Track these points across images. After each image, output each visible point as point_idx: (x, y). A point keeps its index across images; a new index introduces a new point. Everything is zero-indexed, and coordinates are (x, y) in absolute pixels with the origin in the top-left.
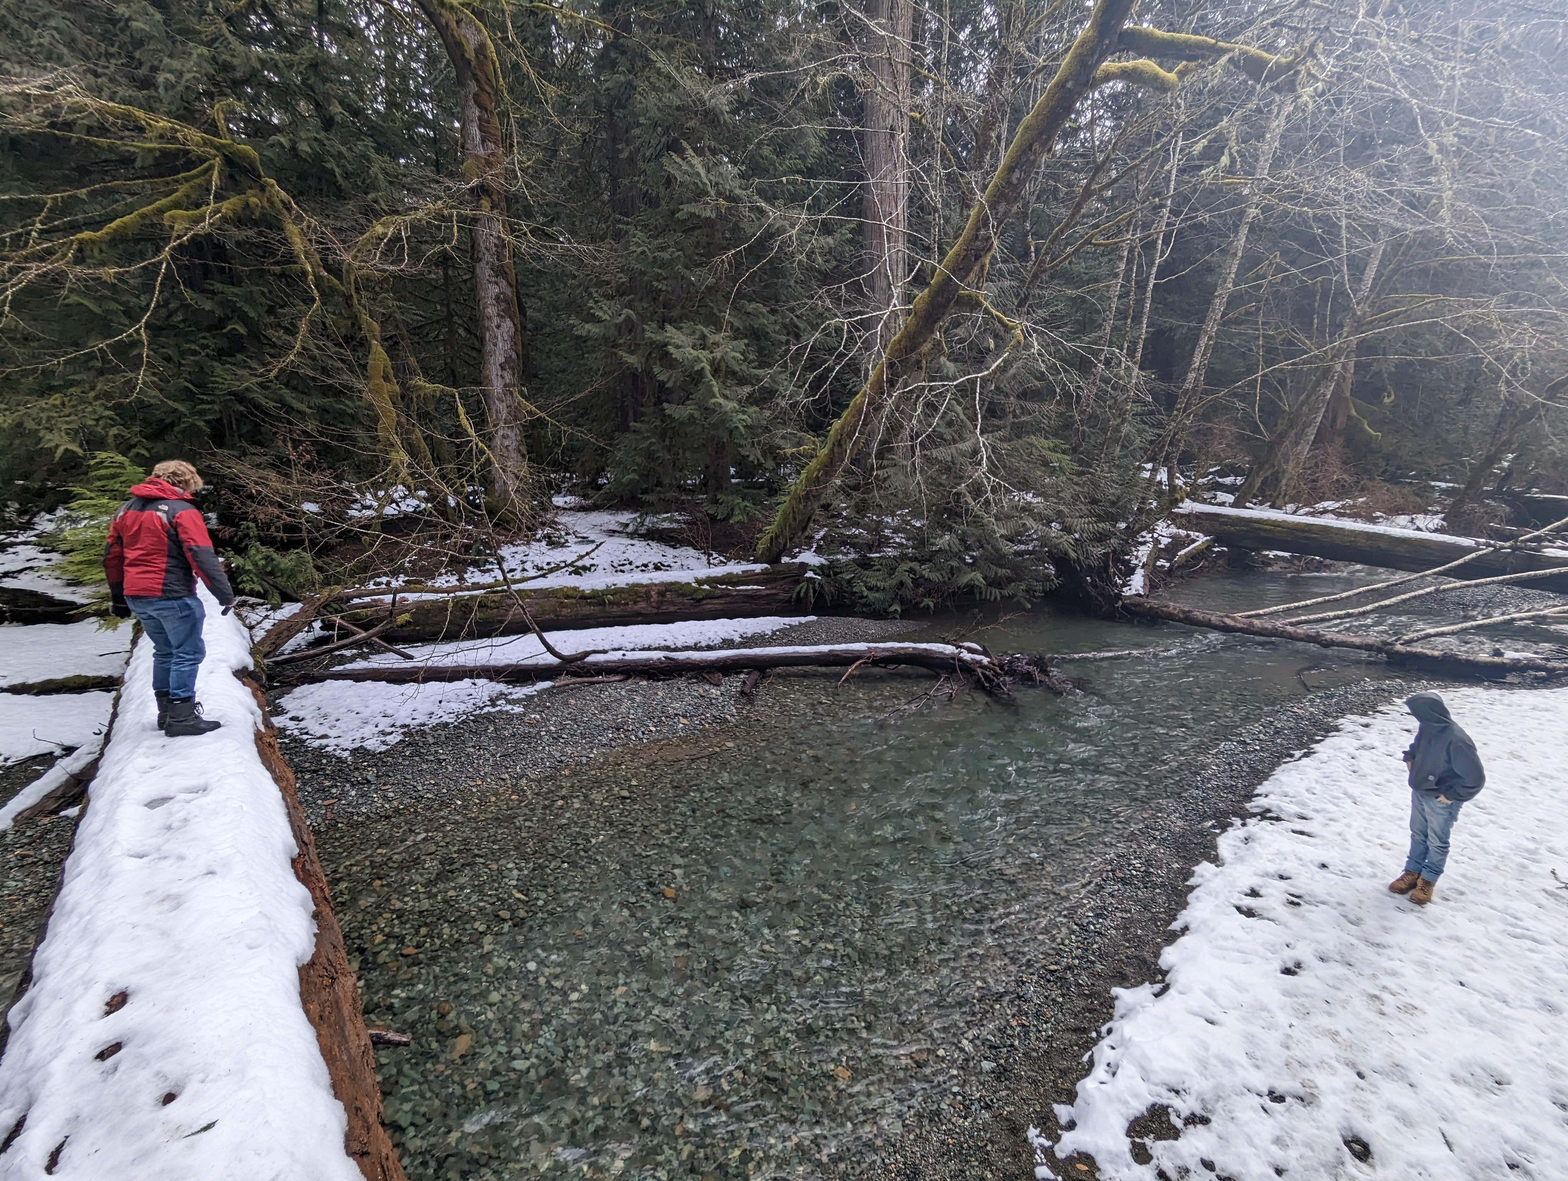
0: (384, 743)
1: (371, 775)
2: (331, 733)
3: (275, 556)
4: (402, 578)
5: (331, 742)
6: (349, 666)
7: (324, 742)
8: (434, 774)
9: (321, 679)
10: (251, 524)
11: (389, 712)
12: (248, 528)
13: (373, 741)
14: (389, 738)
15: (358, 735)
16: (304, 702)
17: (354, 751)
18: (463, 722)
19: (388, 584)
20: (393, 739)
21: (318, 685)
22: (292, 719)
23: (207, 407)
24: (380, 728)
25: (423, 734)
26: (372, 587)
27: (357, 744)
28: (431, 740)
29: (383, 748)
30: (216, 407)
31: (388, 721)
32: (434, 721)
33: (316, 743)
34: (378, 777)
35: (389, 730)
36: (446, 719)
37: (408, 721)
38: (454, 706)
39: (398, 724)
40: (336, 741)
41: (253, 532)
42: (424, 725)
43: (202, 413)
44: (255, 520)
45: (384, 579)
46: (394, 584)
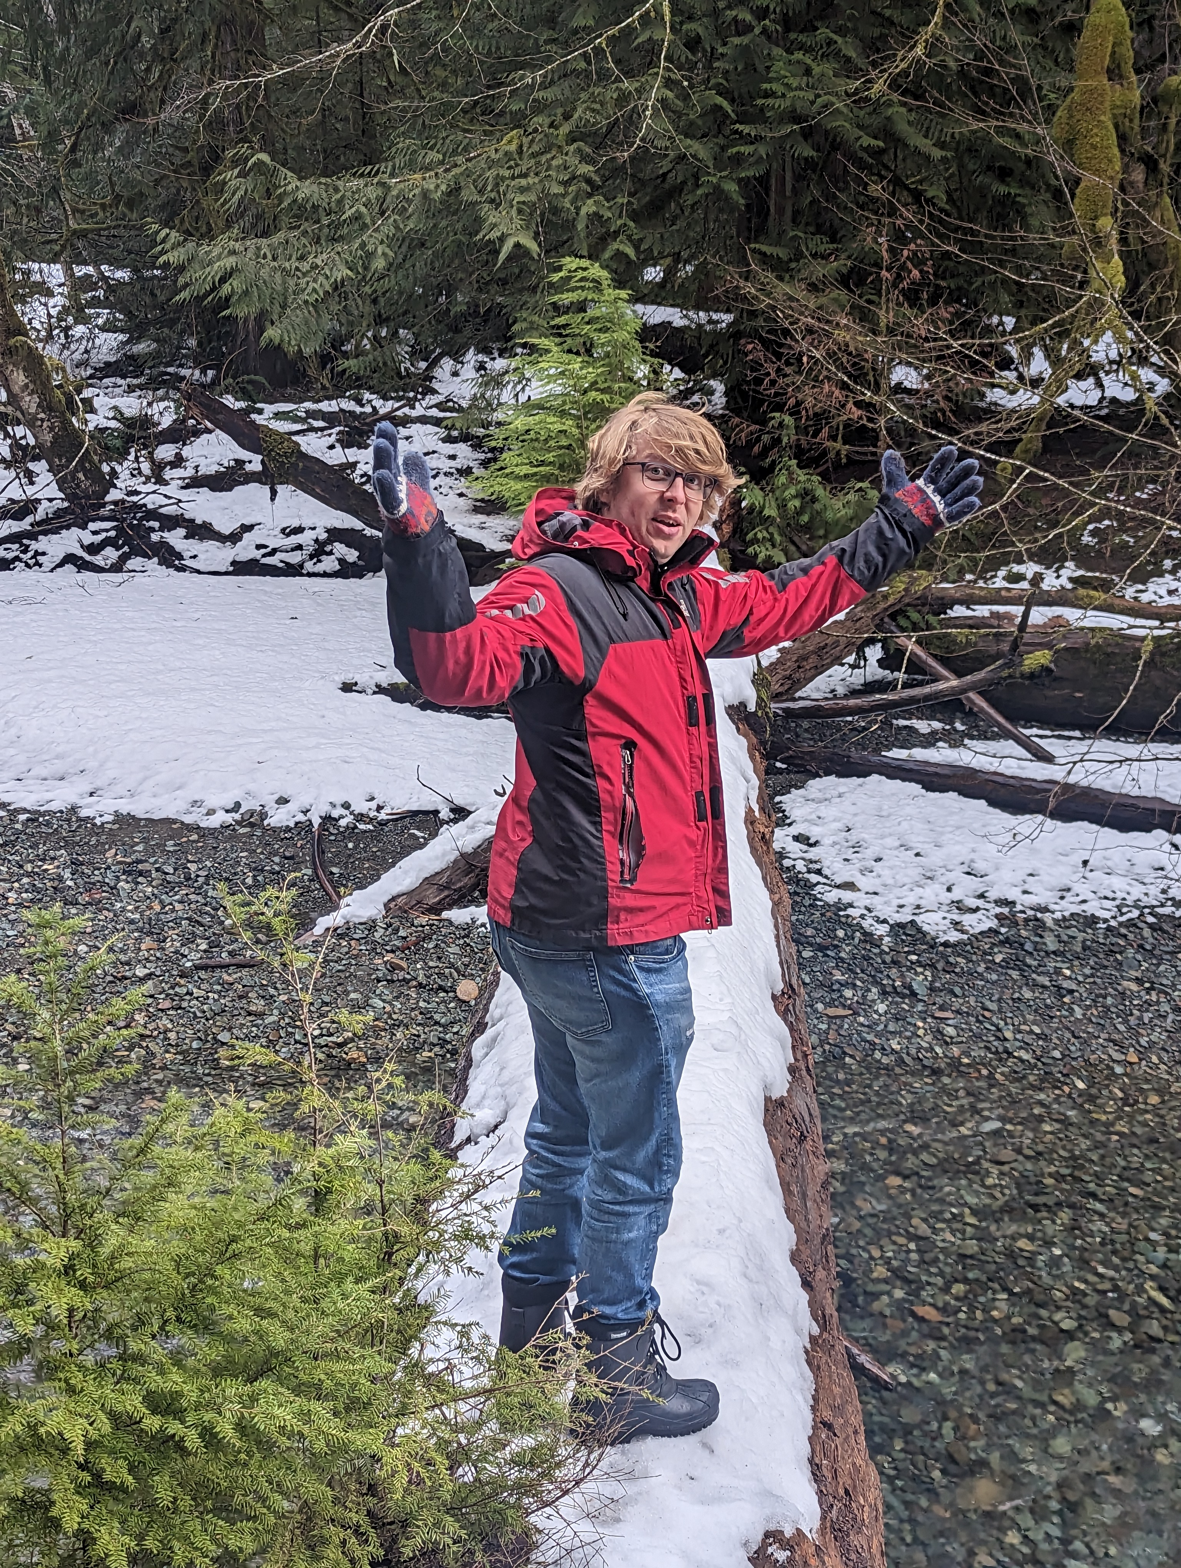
0: (956, 925)
1: (920, 981)
2: (862, 882)
3: (820, 492)
4: (1070, 570)
5: (859, 899)
6: (919, 754)
7: (847, 896)
8: (1045, 1015)
9: (863, 772)
10: (788, 420)
11: (980, 866)
12: (781, 424)
13: (936, 917)
14: (968, 920)
15: (910, 899)
16: (824, 810)
17: (897, 928)
18: (1131, 924)
19: (1037, 579)
20: (978, 923)
21: (855, 781)
22: (797, 838)
23: (746, 149)
24: (956, 895)
25: (1039, 926)
26: (999, 583)
27: (904, 917)
28: (1051, 944)
29: (954, 936)
30: (762, 151)
31: (974, 884)
32: (1068, 907)
33: (832, 896)
34: (932, 989)
35: (973, 903)
36: (1093, 908)
37: (1013, 894)
38: (1119, 885)
39: (993, 895)
40: (867, 901)
41: (788, 437)
42: (1046, 910)
43: (738, 160)
44: (795, 412)
45: (1030, 569)
46: (1051, 582)
